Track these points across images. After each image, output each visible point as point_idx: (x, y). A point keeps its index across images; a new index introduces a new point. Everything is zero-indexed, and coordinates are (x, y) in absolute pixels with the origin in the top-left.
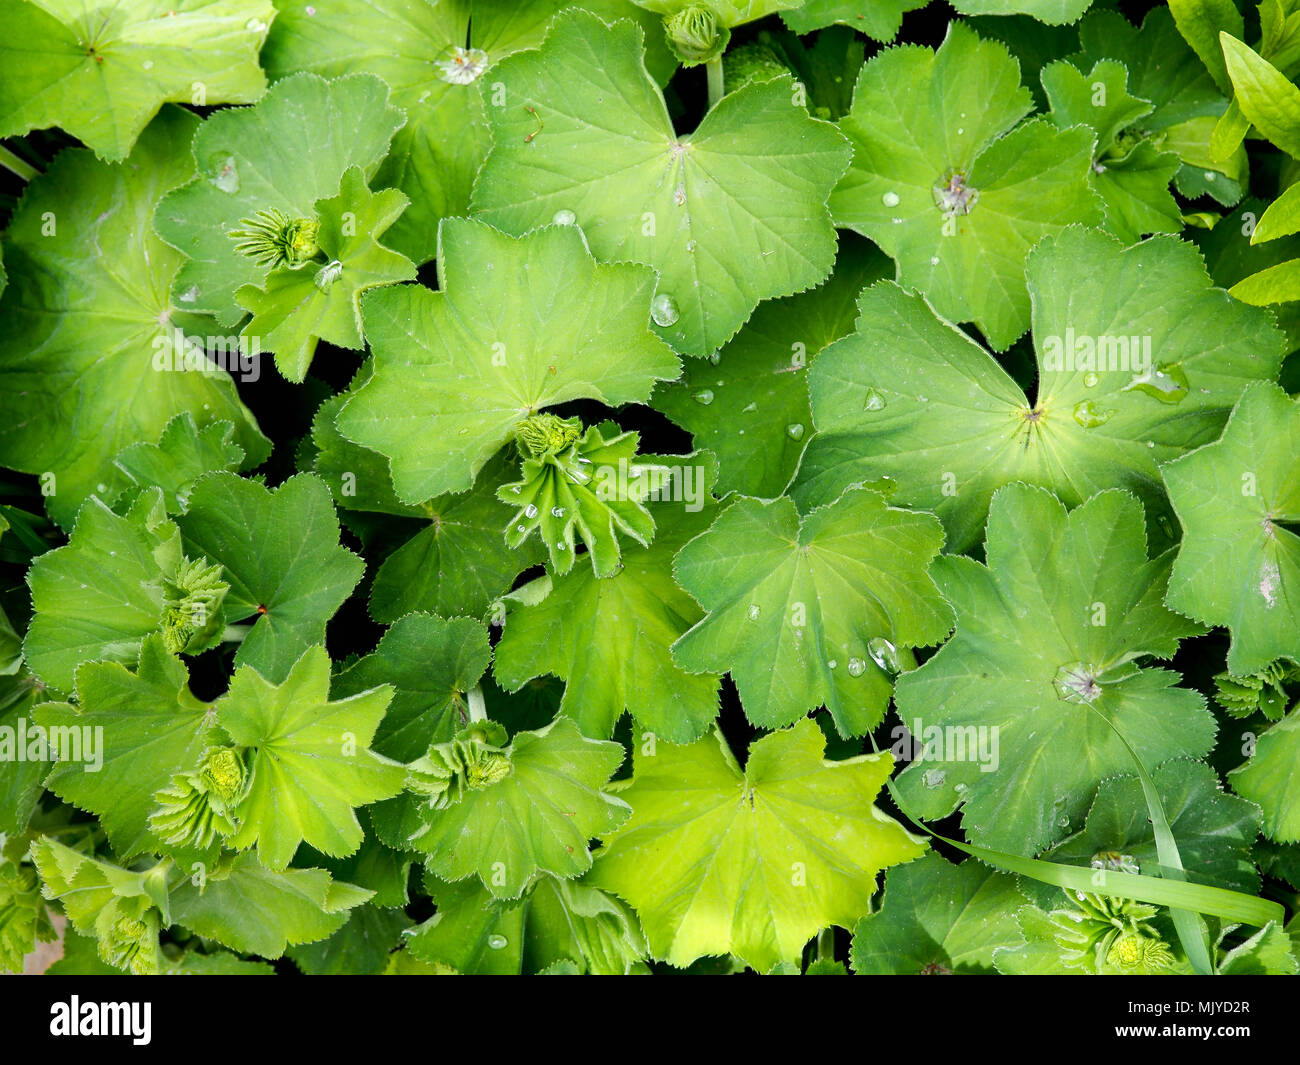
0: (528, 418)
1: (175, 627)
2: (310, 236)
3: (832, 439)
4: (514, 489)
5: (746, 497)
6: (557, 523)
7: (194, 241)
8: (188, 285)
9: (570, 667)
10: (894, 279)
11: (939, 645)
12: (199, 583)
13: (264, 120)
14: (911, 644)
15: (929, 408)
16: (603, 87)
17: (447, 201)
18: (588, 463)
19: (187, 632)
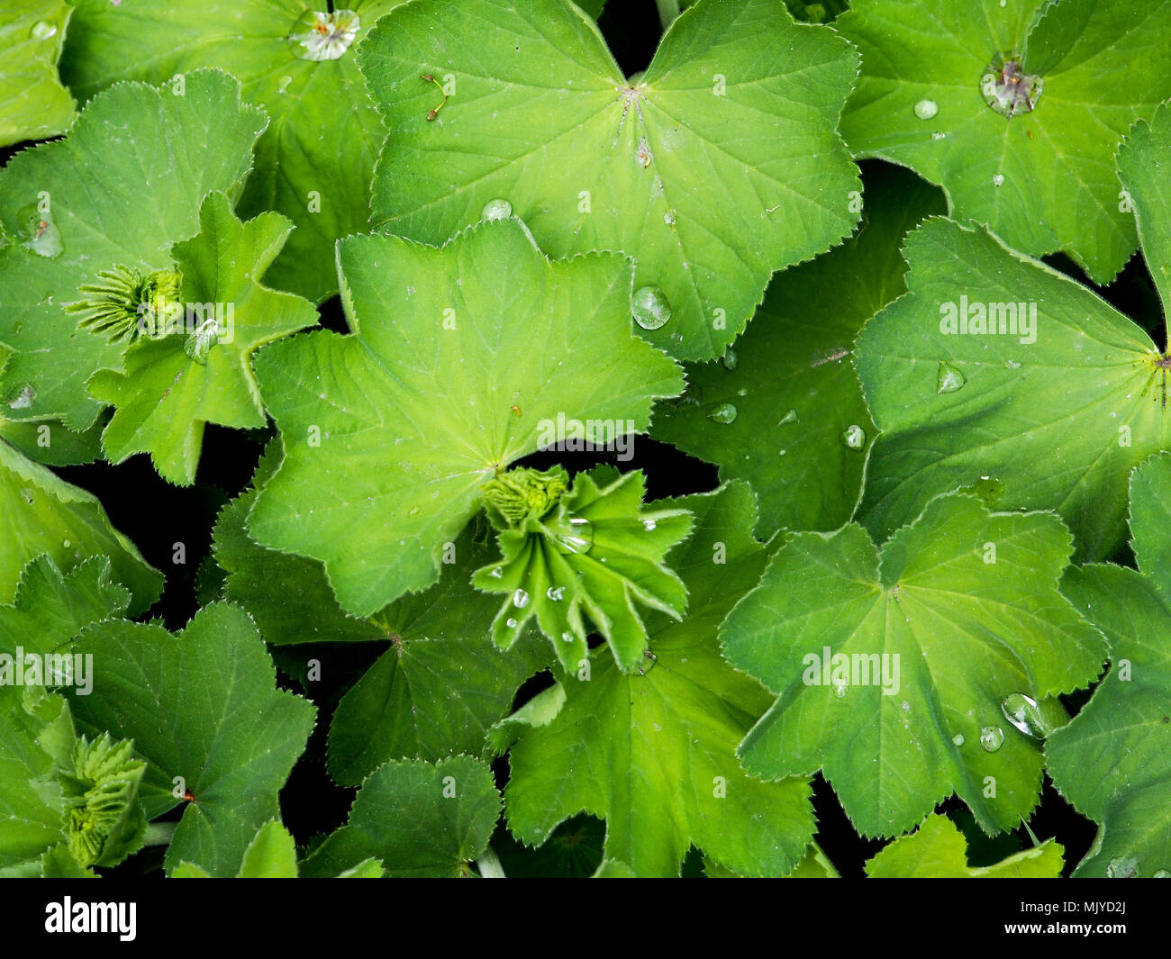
0: (496, 478)
1: (82, 832)
2: (172, 293)
3: (903, 439)
4: (494, 573)
5: (800, 534)
6: (558, 608)
7: (16, 327)
8: (18, 386)
9: (607, 800)
10: (946, 214)
11: (1093, 686)
12: (106, 766)
13: (80, 154)
14: (1055, 691)
15: (1025, 375)
16: (519, 32)
17: (338, 217)
18: (584, 524)
19: (99, 835)
